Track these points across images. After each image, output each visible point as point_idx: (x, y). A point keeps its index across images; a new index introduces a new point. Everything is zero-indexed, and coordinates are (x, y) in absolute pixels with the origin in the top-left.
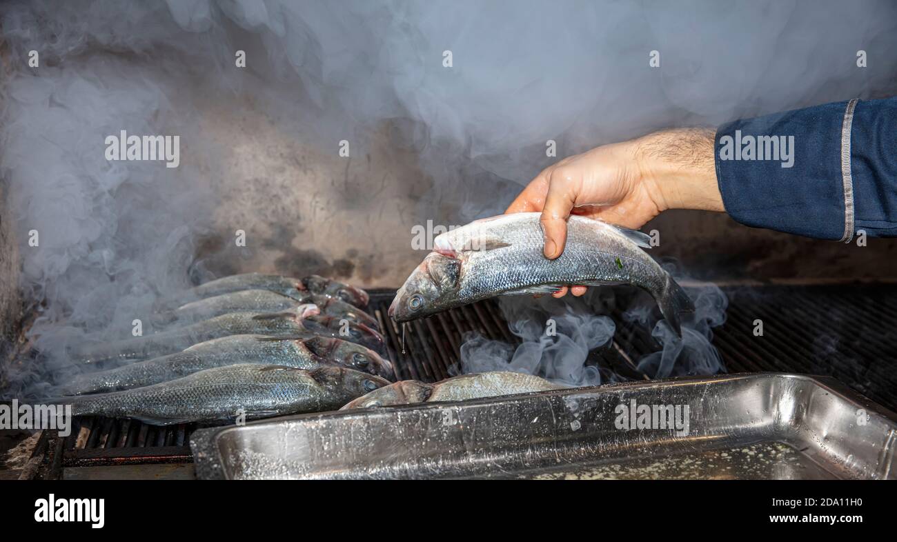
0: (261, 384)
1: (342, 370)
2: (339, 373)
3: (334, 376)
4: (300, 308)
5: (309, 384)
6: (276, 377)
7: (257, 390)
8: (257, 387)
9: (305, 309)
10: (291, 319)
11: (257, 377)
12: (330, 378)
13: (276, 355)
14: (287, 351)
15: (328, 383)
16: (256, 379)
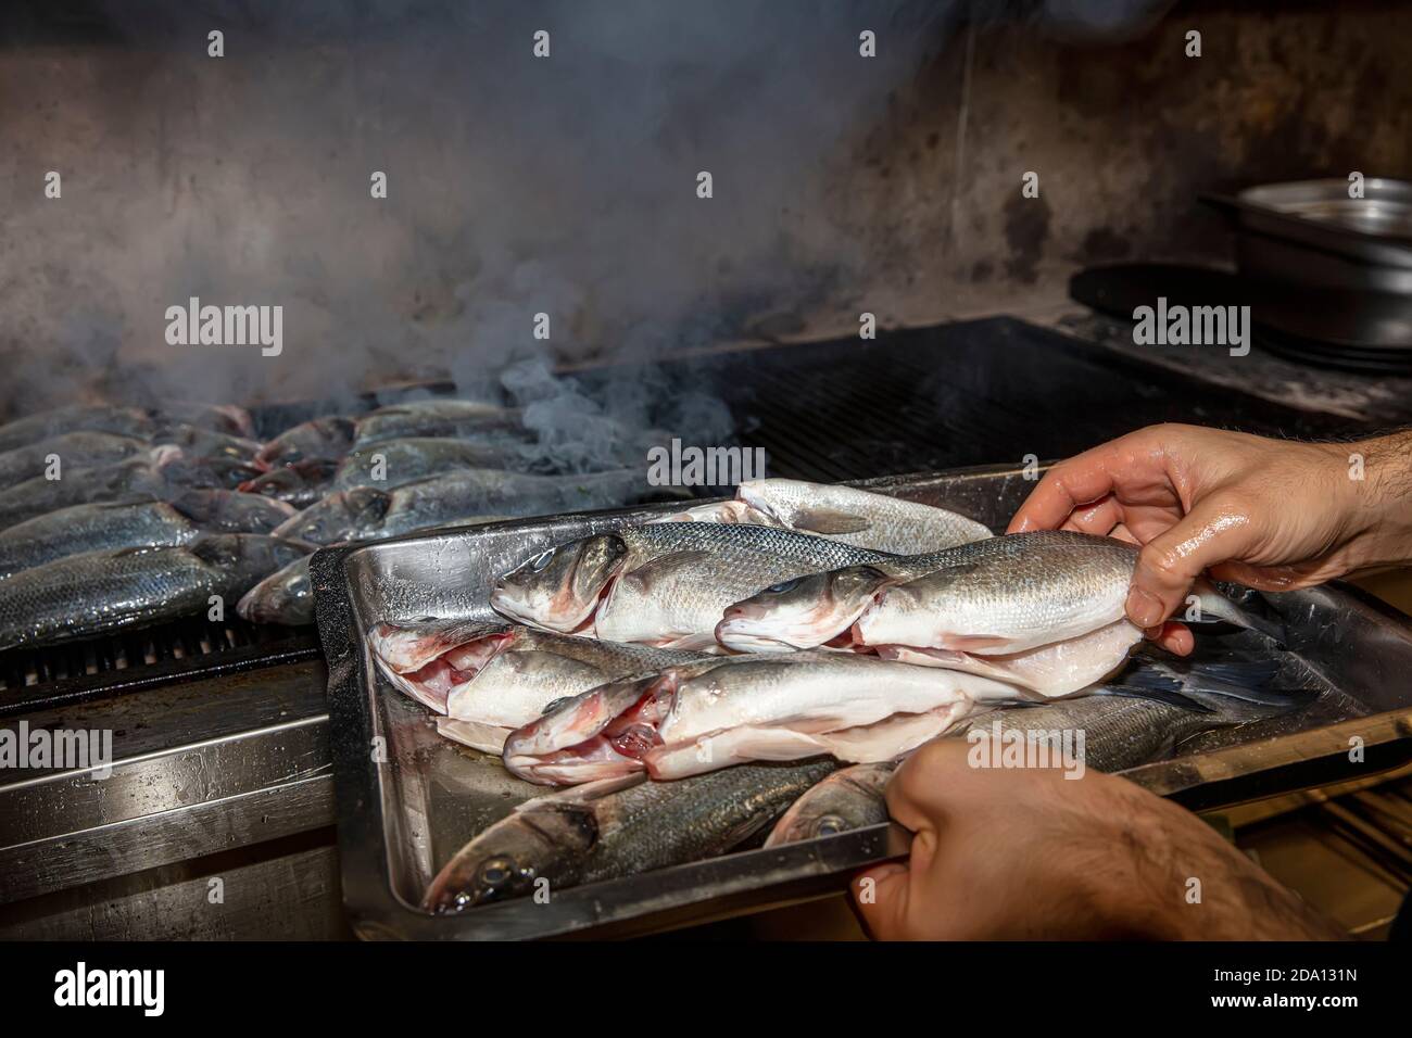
0: (118, 577)
1: (239, 538)
2: (235, 543)
3: (227, 549)
4: (154, 453)
5: (192, 566)
6: (140, 564)
7: (113, 586)
8: (114, 582)
9: (161, 453)
10: (142, 471)
11: (110, 567)
12: (224, 553)
13: (132, 528)
14: (148, 521)
15: (222, 561)
16: (109, 571)
